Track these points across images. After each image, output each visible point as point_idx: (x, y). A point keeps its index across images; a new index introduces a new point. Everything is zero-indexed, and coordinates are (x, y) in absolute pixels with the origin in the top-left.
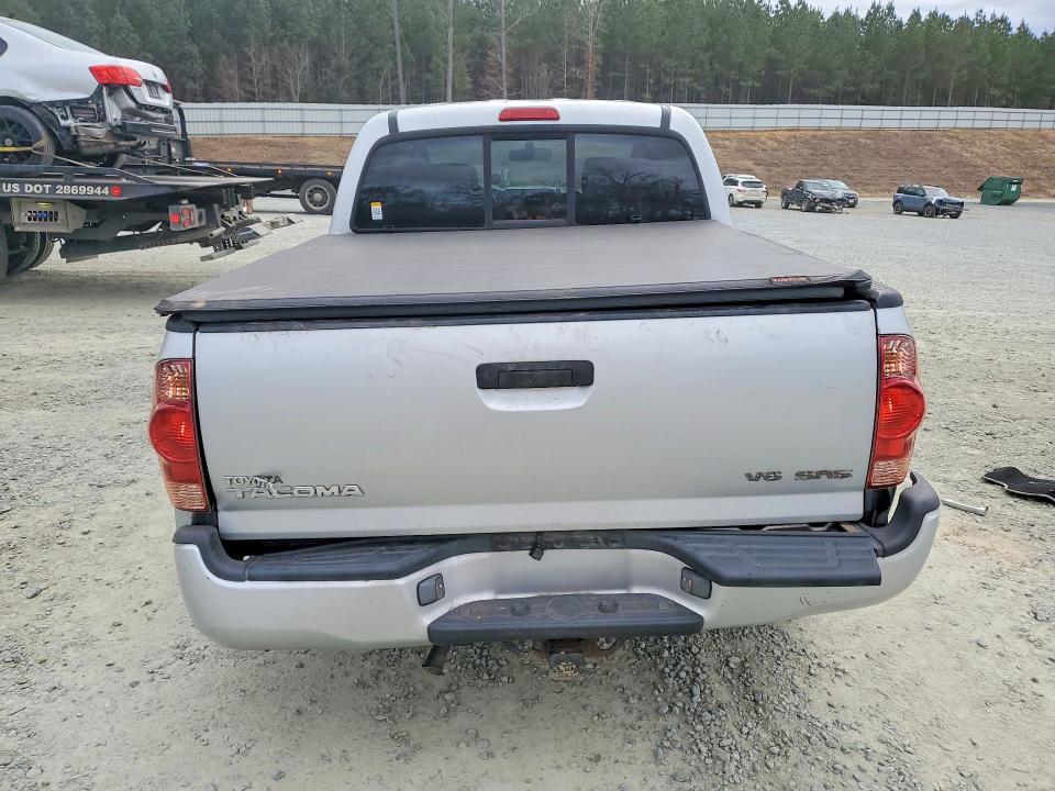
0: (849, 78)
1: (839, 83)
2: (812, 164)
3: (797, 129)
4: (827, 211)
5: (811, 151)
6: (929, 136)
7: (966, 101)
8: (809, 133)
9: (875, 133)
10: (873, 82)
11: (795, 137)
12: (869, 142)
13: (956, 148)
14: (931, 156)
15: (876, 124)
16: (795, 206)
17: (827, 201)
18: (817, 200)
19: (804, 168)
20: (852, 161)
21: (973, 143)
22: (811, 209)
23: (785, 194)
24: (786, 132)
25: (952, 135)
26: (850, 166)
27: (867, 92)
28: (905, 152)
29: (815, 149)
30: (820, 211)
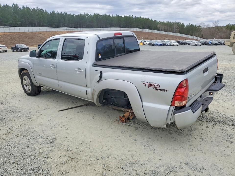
0: (13, 20)
1: (11, 22)
2: (12, 41)
3: (4, 33)
4: (25, 51)
5: (11, 38)
6: (36, 33)
7: (40, 26)
8: (8, 33)
9: (24, 33)
10: (19, 21)
11: (5, 34)
12: (23, 35)
13: (42, 36)
14: (38, 38)
15: (23, 31)
16: (16, 51)
17: (24, 49)
18: (22, 49)
19: (11, 42)
20: (21, 39)
21: (45, 35)
22: (21, 51)
23: (12, 48)
24: (2, 33)
25: (40, 33)
26: (22, 41)
27: (18, 24)
28: (32, 37)
29: (11, 37)
30: (24, 51)
